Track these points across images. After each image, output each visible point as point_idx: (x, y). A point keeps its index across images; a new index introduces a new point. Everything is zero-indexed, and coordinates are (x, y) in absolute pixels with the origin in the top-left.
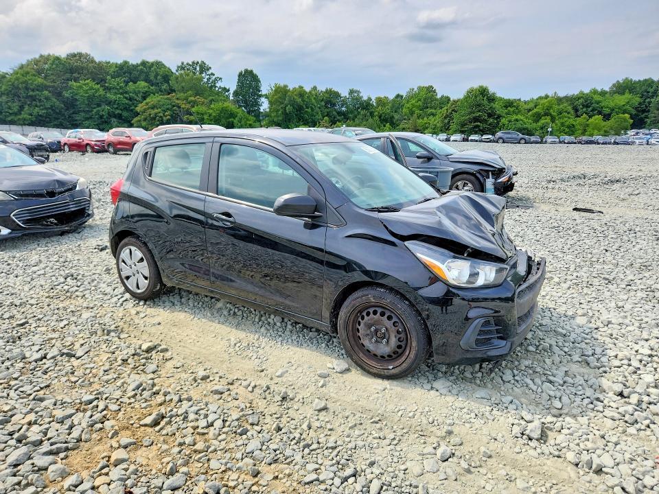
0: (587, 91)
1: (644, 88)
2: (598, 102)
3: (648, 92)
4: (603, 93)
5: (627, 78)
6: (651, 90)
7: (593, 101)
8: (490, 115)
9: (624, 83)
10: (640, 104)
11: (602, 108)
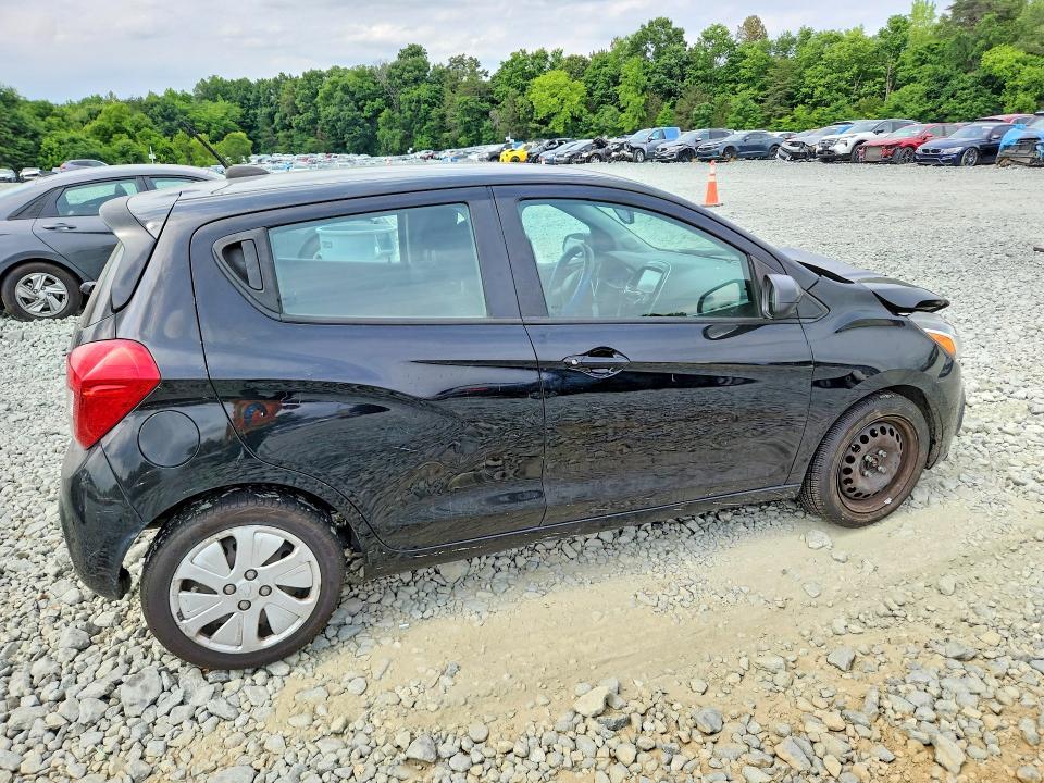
0: (161, 93)
1: (242, 93)
2: (185, 113)
3: (249, 100)
4: (186, 98)
5: (214, 77)
6: (252, 97)
7: (176, 110)
8: (17, 131)
9: (212, 83)
10: (242, 116)
11: (193, 121)
